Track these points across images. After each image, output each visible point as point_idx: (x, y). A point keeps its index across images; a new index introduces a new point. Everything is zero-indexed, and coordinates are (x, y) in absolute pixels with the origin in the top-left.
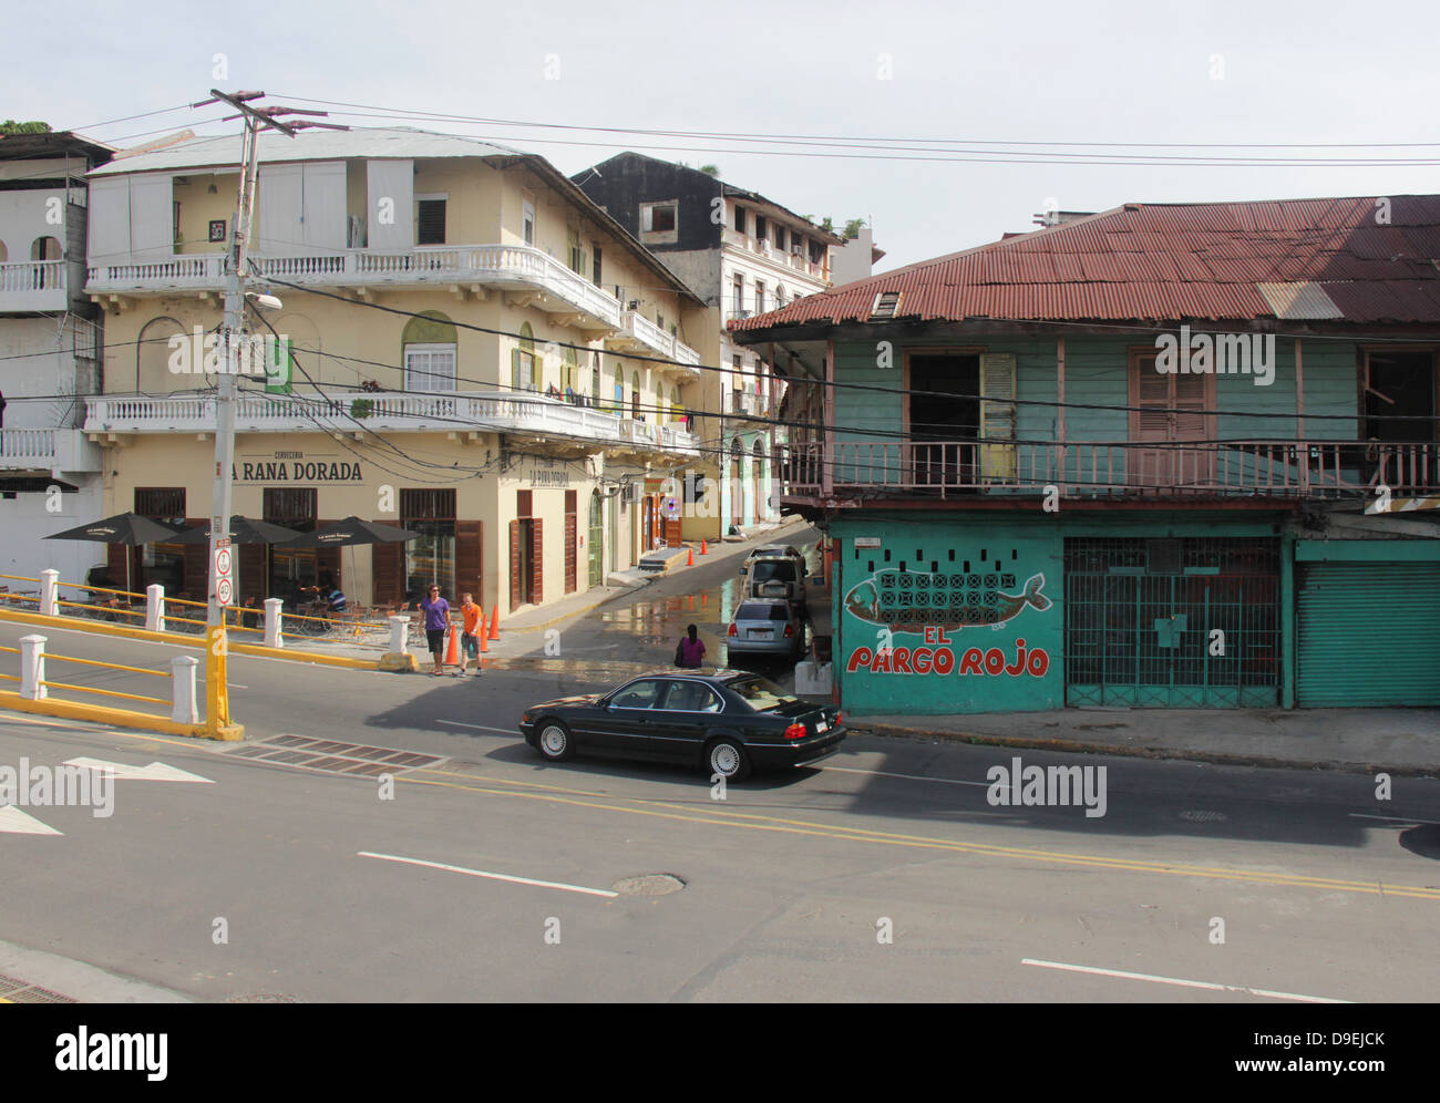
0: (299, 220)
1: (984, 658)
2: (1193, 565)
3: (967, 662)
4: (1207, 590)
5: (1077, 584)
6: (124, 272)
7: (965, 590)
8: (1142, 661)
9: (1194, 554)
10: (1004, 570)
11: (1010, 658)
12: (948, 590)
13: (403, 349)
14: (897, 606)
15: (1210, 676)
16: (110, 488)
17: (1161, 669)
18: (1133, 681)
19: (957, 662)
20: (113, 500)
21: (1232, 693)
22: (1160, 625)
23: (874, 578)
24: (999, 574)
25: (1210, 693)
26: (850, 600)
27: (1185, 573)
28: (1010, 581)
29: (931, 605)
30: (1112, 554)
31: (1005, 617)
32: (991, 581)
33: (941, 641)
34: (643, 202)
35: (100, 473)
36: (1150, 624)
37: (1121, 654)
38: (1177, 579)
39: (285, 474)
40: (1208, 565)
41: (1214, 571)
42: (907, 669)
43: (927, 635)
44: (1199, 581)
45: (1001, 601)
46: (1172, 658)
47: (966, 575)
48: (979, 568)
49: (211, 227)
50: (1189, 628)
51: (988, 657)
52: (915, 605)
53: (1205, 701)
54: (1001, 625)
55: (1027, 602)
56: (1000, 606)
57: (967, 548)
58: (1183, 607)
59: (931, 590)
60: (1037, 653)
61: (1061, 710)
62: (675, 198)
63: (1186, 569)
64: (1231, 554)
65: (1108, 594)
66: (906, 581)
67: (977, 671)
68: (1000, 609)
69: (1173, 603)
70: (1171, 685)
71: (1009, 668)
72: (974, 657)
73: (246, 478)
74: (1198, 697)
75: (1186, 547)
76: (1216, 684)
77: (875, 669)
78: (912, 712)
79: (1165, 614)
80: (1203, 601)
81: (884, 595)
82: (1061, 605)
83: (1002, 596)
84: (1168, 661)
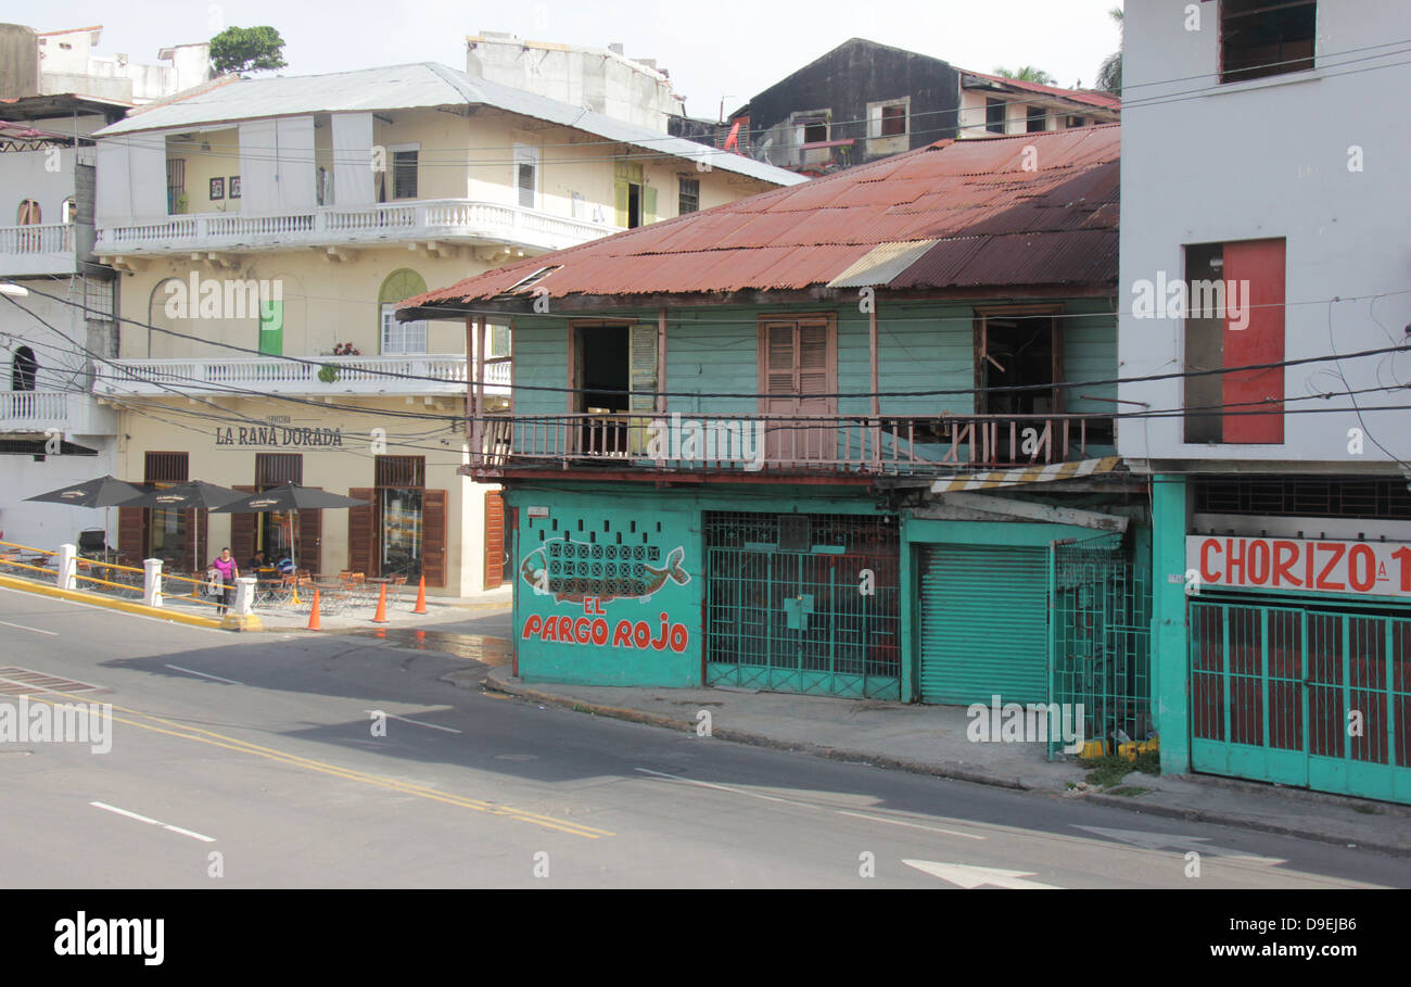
0: (274, 178)
1: (633, 630)
2: (822, 543)
3: (619, 634)
4: (832, 570)
5: (716, 557)
6: (127, 233)
7: (618, 561)
8: (772, 641)
9: (821, 532)
10: (651, 543)
11: (656, 633)
12: (604, 561)
13: (380, 309)
14: (563, 575)
15: (836, 661)
16: (123, 452)
17: (790, 652)
18: (765, 663)
19: (612, 634)
20: (127, 464)
21: (857, 682)
22: (788, 605)
23: (543, 548)
24: (645, 546)
25: (837, 679)
26: (525, 568)
27: (813, 551)
28: (655, 554)
29: (590, 576)
30: (748, 529)
31: (651, 589)
32: (639, 553)
33: (598, 612)
34: (871, 100)
35: (116, 436)
36: (780, 604)
37: (754, 633)
38: (804, 557)
39: (275, 440)
40: (835, 544)
41: (839, 550)
42: (570, 639)
43: (587, 606)
44: (823, 561)
45: (647, 574)
46: (800, 641)
47: (618, 547)
48: (632, 540)
49: (211, 185)
50: (816, 610)
51: (637, 630)
52: (577, 575)
53: (832, 688)
54: (647, 598)
55: (669, 576)
56: (647, 578)
57: (620, 518)
58: (810, 588)
59: (590, 561)
60: (678, 629)
61: (699, 688)
62: (905, 95)
63: (814, 547)
64: (856, 533)
65: (743, 570)
66: (570, 550)
67: (627, 643)
68: (646, 583)
69: (801, 583)
70: (799, 669)
71: (654, 642)
72: (624, 630)
73: (241, 443)
74: (825, 684)
75: (814, 524)
76: (842, 670)
77: (544, 637)
78: (574, 682)
79: (792, 594)
80: (829, 582)
81: (552, 563)
82: (699, 580)
83: (649, 570)
84: (796, 643)
